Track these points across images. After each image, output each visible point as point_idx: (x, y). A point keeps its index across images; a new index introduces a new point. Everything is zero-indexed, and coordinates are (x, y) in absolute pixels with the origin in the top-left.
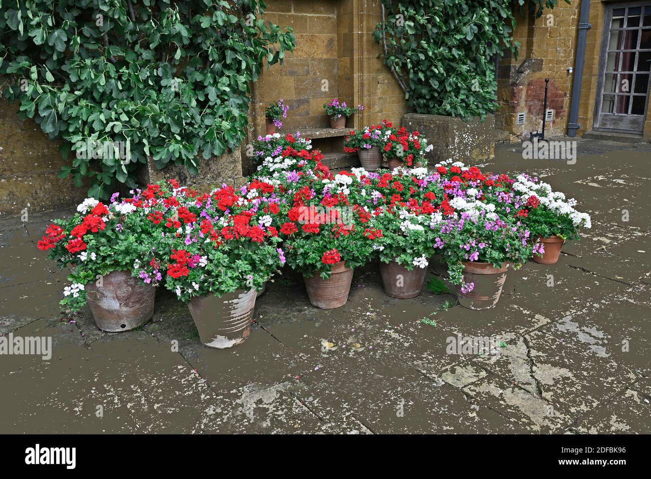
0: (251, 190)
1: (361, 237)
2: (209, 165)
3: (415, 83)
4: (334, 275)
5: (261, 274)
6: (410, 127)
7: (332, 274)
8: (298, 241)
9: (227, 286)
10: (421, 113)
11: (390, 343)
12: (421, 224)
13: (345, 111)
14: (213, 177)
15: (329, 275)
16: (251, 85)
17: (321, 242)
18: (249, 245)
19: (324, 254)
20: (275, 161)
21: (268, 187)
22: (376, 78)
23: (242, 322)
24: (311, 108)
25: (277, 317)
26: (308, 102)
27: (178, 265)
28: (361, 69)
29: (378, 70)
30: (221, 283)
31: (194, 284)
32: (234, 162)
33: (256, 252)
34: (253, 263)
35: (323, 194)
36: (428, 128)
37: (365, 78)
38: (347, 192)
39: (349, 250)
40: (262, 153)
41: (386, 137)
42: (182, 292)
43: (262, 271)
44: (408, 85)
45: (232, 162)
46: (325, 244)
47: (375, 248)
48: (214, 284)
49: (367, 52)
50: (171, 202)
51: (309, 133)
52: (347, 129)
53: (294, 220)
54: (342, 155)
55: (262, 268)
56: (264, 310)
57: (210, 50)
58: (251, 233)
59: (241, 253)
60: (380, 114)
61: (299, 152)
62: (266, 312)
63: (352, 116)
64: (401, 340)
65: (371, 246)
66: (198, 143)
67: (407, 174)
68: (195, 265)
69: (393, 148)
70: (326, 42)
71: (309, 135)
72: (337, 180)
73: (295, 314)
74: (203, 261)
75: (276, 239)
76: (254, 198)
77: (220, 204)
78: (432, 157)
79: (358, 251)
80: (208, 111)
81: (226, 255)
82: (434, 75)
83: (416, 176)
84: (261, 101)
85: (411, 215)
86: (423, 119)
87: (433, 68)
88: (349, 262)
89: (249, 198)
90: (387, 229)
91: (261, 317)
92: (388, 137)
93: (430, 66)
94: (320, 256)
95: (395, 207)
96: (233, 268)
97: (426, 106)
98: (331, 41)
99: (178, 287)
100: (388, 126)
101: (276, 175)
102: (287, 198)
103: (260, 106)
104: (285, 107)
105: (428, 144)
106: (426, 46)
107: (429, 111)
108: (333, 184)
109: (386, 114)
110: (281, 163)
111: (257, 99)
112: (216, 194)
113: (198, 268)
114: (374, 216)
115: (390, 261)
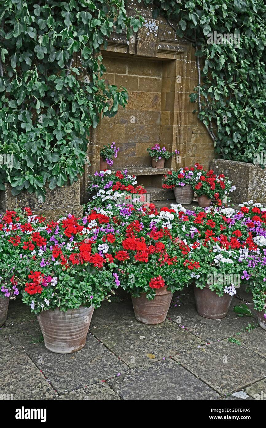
0: (92, 221)
1: (181, 266)
2: (53, 194)
3: (222, 135)
4: (158, 297)
5: (99, 294)
6: (218, 170)
7: (156, 296)
8: (129, 266)
9: (73, 304)
10: (226, 159)
11: (202, 358)
12: (231, 258)
13: (165, 154)
14: (56, 204)
15: (153, 297)
16: (90, 130)
17: (149, 269)
18: (91, 269)
19: (152, 279)
20: (107, 193)
21: (104, 219)
22: (191, 129)
23: (81, 333)
24: (137, 150)
25: (107, 328)
26: (135, 145)
27: (34, 284)
28: (179, 122)
29: (193, 123)
30: (68, 301)
31: (45, 300)
32: (74, 192)
33: (97, 275)
34: (93, 285)
35: (150, 227)
36: (231, 172)
37: (182, 128)
38: (170, 227)
39: (171, 277)
40: (97, 186)
41: (197, 178)
42: (36, 306)
43: (100, 292)
44: (217, 136)
45: (72, 193)
46: (152, 271)
47: (192, 276)
48: (61, 300)
49: (185, 108)
50: (26, 227)
51: (134, 171)
52: (165, 169)
53: (127, 249)
54: (160, 190)
55: (101, 289)
56: (97, 321)
57: (61, 104)
58: (93, 259)
59: (84, 275)
60: (193, 158)
61: (126, 186)
62: (98, 324)
63: (170, 158)
64: (212, 356)
65: (189, 274)
66: (46, 175)
67: (218, 213)
68: (47, 284)
69: (202, 187)
70: (152, 98)
71: (135, 173)
72: (161, 216)
73: (123, 327)
74: (54, 281)
75: (112, 265)
76: (94, 228)
77: (67, 232)
78: (234, 195)
79: (179, 278)
80: (55, 150)
81: (73, 278)
82: (238, 130)
83: (225, 215)
84: (97, 143)
85: (223, 250)
86: (228, 164)
87: (238, 124)
88: (171, 287)
89: (90, 228)
90: (203, 260)
91: (95, 327)
92: (199, 178)
93: (236, 122)
94: (147, 281)
95: (209, 242)
96: (77, 288)
97: (231, 153)
98: (156, 97)
99: (33, 302)
100: (199, 168)
101: (110, 207)
102: (120, 228)
103: (97, 147)
104: (117, 149)
105: (232, 185)
106: (233, 107)
107: (233, 158)
108: (159, 219)
109: (197, 158)
110: (111, 195)
111: (95, 142)
112: (63, 222)
113: (49, 287)
114: (192, 249)
115: (204, 288)
